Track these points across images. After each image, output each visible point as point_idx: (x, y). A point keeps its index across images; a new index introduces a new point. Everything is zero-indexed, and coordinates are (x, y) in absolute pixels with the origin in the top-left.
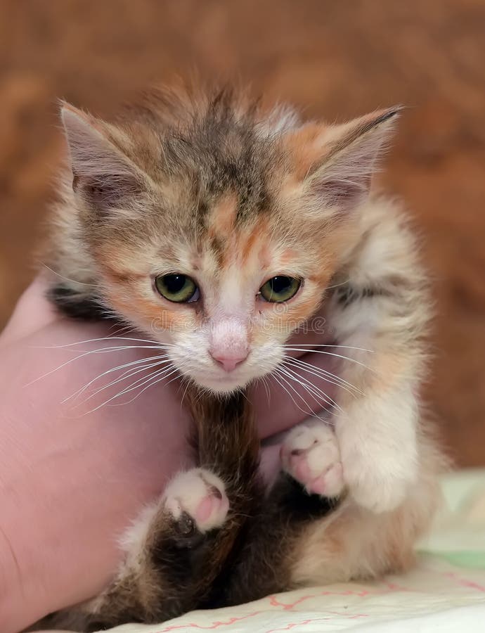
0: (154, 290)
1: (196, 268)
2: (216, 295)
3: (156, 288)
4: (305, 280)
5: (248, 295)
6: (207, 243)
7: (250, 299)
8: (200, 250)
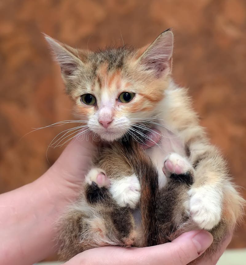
0: (81, 101)
1: (92, 90)
2: (100, 99)
3: (82, 100)
4: (136, 95)
5: (113, 98)
6: (96, 81)
7: (113, 100)
8: (94, 84)
